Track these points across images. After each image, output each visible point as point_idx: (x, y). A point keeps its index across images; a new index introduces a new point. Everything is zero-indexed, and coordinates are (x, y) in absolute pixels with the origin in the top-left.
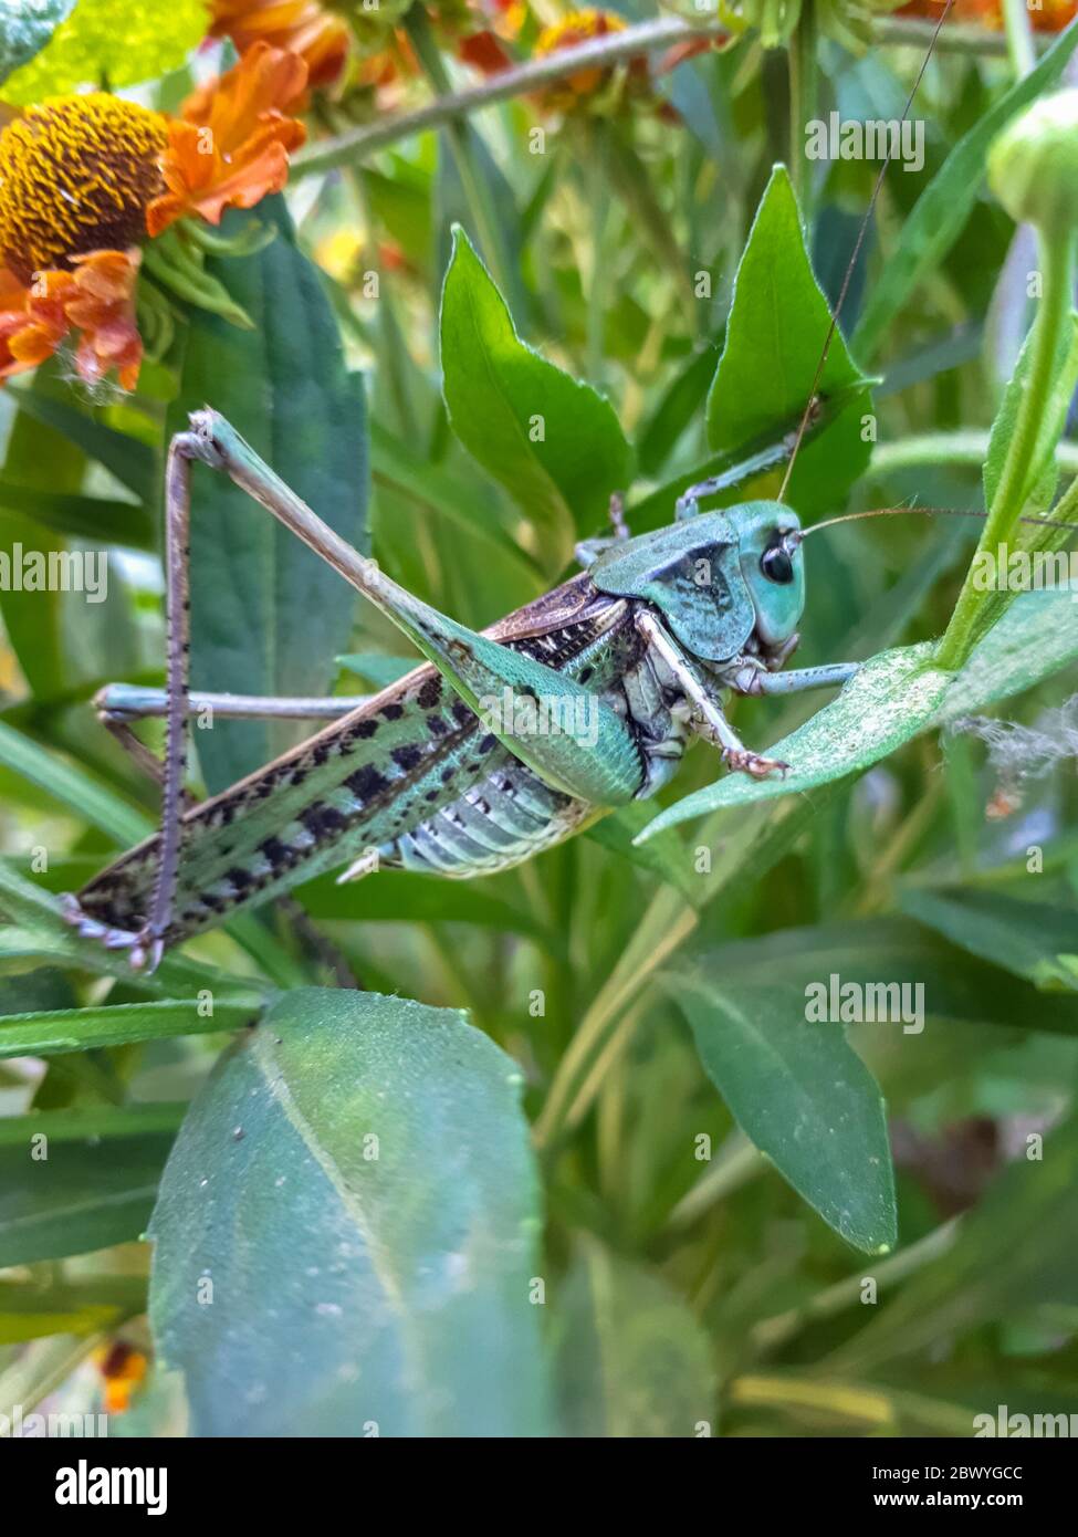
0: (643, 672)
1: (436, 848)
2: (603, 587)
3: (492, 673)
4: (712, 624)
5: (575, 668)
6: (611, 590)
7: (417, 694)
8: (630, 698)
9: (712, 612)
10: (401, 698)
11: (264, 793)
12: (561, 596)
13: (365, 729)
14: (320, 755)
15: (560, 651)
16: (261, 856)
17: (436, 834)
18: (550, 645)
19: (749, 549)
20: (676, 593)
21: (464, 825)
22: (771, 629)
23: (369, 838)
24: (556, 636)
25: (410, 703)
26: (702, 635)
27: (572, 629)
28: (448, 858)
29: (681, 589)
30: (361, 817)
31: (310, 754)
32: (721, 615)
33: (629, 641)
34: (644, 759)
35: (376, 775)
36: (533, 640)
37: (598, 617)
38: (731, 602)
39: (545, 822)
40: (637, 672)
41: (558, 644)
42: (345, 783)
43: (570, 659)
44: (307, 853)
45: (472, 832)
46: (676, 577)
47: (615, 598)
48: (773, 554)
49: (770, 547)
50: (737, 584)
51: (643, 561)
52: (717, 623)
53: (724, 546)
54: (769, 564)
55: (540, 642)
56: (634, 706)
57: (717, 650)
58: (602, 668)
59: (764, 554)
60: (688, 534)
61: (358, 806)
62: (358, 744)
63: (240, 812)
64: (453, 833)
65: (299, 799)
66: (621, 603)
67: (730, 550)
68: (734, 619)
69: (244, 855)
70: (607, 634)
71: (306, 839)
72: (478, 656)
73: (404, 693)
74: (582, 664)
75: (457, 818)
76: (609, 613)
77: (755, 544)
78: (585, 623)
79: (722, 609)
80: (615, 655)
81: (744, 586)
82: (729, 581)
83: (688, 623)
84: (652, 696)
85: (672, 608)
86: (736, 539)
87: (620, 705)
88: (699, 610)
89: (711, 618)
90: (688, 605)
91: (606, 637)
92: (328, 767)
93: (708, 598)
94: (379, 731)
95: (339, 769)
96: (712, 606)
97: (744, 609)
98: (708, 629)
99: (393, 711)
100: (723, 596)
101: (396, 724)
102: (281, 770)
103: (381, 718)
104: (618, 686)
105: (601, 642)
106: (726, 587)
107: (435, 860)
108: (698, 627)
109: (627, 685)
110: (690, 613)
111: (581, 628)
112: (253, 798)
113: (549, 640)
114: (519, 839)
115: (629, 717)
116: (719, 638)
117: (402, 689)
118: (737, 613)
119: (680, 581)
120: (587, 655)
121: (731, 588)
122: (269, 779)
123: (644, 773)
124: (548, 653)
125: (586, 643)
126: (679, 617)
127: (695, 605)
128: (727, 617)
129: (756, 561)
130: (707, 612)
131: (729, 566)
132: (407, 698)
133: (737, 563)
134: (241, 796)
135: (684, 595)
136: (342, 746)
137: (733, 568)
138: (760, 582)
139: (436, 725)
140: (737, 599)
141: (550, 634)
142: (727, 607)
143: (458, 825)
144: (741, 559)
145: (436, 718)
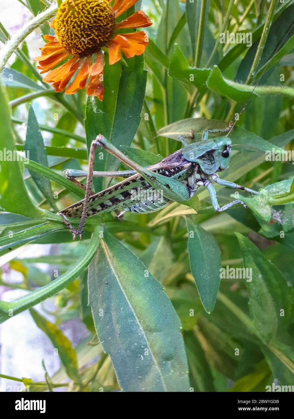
0: (193, 177)
1: (140, 210)
2: (186, 159)
3: (160, 182)
4: (210, 167)
5: (177, 175)
6: (188, 160)
7: (140, 178)
8: (189, 182)
9: (210, 164)
10: (136, 178)
11: (102, 195)
12: (175, 158)
13: (127, 184)
14: (116, 188)
15: (175, 172)
16: (99, 206)
17: (140, 207)
18: (173, 171)
19: (220, 151)
20: (203, 161)
21: (147, 205)
22: (223, 166)
23: (125, 204)
24: (174, 169)
25: (138, 179)
26: (207, 169)
27: (178, 168)
28: (142, 211)
29: (204, 160)
30: (123, 200)
31: (114, 188)
32: (212, 165)
33: (190, 171)
34: (190, 193)
35: (128, 192)
36: (169, 169)
37: (184, 166)
38: (215, 162)
39: (165, 204)
40: (191, 177)
41: (174, 171)
42: (120, 194)
43: (176, 173)
44: (110, 206)
45: (149, 207)
46: (203, 158)
47: (189, 162)
48: (225, 151)
49: (225, 150)
50: (216, 158)
51: (196, 153)
52: (211, 167)
53: (214, 150)
54: (224, 153)
55: (170, 170)
56: (189, 183)
57: (210, 172)
58: (184, 176)
59: (223, 151)
60: (206, 146)
61: (123, 198)
62: (125, 187)
63: (96, 199)
64: (144, 207)
65: (110, 196)
66: (190, 163)
67: (216, 151)
68: (215, 166)
69: (96, 206)
70: (186, 169)
71: (111, 204)
72: (157, 179)
73: (137, 177)
74: (179, 175)
75: (146, 204)
76: (187, 165)
77: (221, 150)
78: (181, 167)
79: (212, 164)
80: (187, 174)
81: (218, 159)
82: (215, 158)
83: (205, 167)
84: (194, 181)
85: (201, 164)
86: (218, 148)
87: (187, 183)
88: (207, 164)
89: (210, 165)
90: (205, 163)
91: (186, 170)
92: (117, 191)
93: (210, 161)
94: (130, 184)
95: (120, 191)
96: (210, 163)
97: (217, 163)
98: (209, 168)
99: (134, 181)
100: (213, 161)
101: (135, 183)
102: (107, 191)
103: (131, 182)
104: (186, 179)
105: (184, 171)
106: (214, 159)
107: (139, 212)
108: (206, 168)
109: (188, 179)
110: (205, 165)
111: (180, 168)
112: (99, 196)
113: (173, 169)
114: (159, 207)
115: (188, 185)
116: (211, 170)
117: (137, 176)
118: (216, 164)
119: (204, 158)
120: (180, 173)
121: (215, 159)
122: (104, 193)
123: (190, 195)
124: (172, 172)
125: (181, 170)
126: (203, 166)
127: (207, 163)
128: (213, 165)
129: (221, 153)
130: (209, 164)
131: (215, 154)
132: (138, 178)
133: (217, 154)
134: (97, 196)
135: (204, 161)
136: (121, 187)
137: (216, 155)
138: (221, 158)
139: (143, 184)
140: (216, 161)
141: (173, 168)
142: (214, 163)
143: (146, 205)
144: (218, 153)
145: (144, 183)
